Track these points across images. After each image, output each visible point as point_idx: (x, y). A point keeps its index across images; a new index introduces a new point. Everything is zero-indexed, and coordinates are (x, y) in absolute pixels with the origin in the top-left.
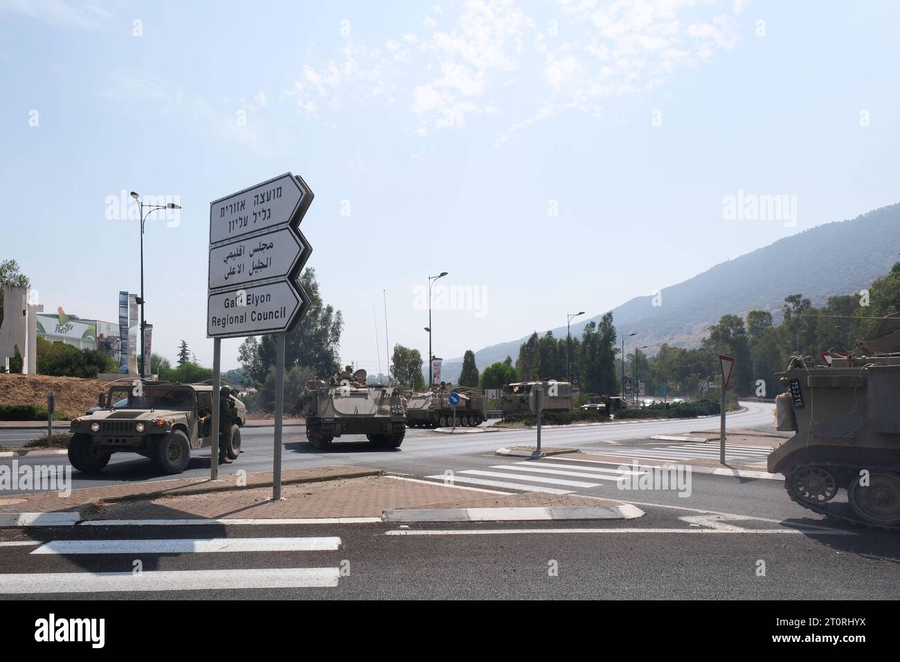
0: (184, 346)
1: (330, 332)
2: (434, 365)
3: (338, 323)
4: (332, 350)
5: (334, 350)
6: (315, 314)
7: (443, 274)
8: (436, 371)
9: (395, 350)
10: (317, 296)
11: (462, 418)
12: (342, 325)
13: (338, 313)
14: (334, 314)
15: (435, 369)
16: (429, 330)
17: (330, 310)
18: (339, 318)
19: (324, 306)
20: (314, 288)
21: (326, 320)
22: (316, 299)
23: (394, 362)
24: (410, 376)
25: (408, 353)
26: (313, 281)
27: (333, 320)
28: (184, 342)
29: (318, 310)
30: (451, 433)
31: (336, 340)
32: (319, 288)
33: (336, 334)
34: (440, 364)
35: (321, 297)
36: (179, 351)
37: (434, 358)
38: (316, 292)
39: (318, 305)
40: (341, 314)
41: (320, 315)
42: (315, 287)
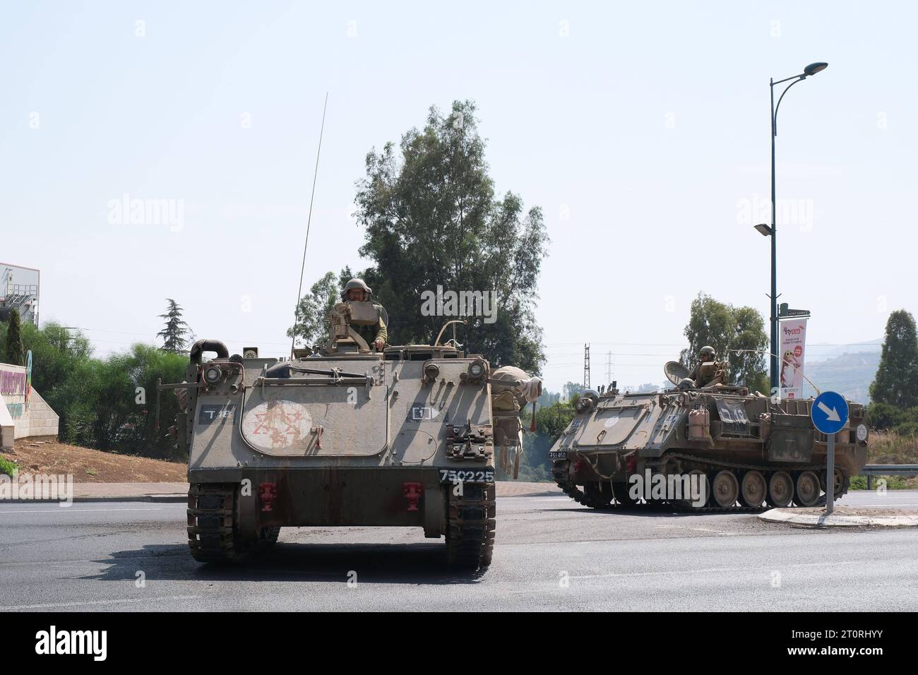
0: (174, 312)
1: (512, 263)
2: (786, 331)
3: (535, 240)
4: (516, 309)
5: (522, 309)
6: (475, 219)
7: (812, 70)
8: (791, 348)
9: (694, 309)
10: (480, 173)
11: (795, 479)
12: (543, 245)
13: (534, 213)
14: (522, 216)
15: (786, 342)
16: (768, 230)
17: (512, 206)
18: (535, 227)
19: (499, 196)
20: (472, 153)
21: (502, 233)
22: (478, 181)
23: (691, 339)
24: (733, 376)
25: (731, 318)
26: (469, 136)
27: (521, 229)
28: (173, 304)
29: (483, 205)
30: (819, 527)
31: (529, 282)
32: (485, 151)
33: (529, 266)
34: (801, 328)
35: (490, 174)
36: (163, 325)
37: (785, 310)
38: (476, 162)
39: (482, 194)
40: (540, 217)
41: (488, 220)
42: (476, 150)
